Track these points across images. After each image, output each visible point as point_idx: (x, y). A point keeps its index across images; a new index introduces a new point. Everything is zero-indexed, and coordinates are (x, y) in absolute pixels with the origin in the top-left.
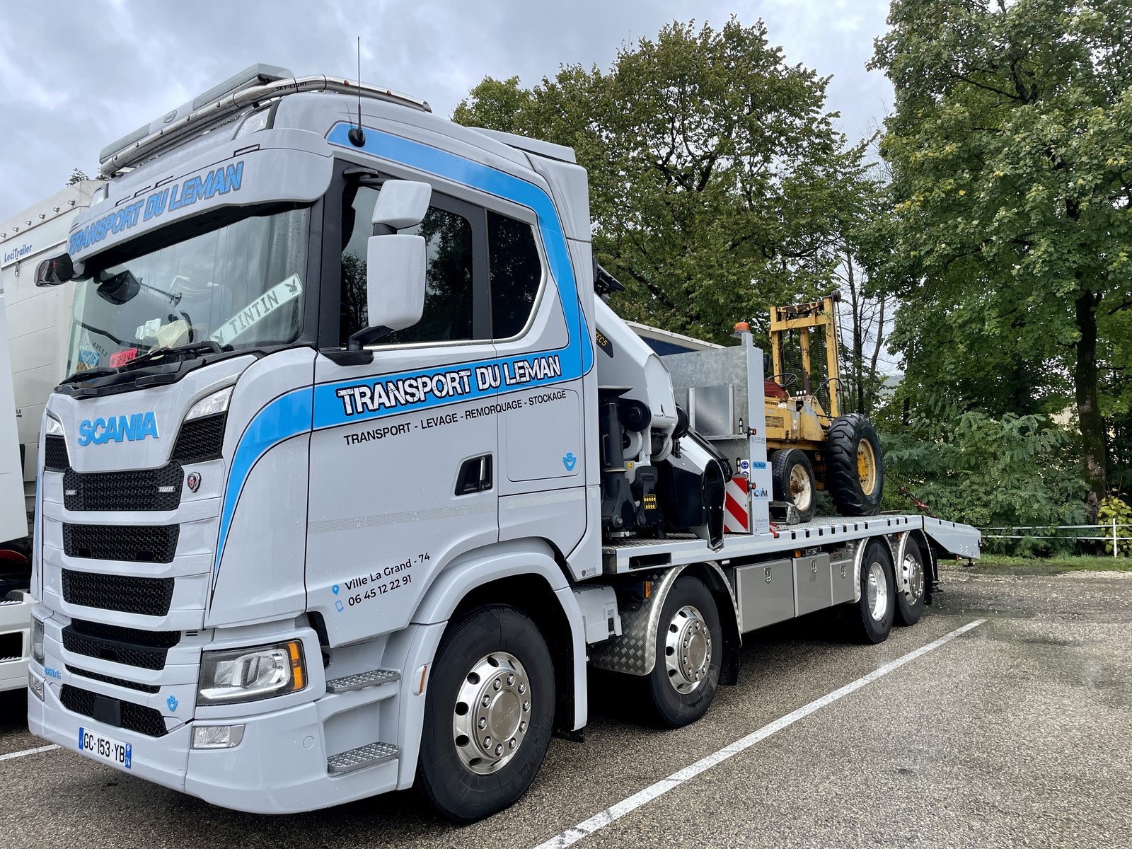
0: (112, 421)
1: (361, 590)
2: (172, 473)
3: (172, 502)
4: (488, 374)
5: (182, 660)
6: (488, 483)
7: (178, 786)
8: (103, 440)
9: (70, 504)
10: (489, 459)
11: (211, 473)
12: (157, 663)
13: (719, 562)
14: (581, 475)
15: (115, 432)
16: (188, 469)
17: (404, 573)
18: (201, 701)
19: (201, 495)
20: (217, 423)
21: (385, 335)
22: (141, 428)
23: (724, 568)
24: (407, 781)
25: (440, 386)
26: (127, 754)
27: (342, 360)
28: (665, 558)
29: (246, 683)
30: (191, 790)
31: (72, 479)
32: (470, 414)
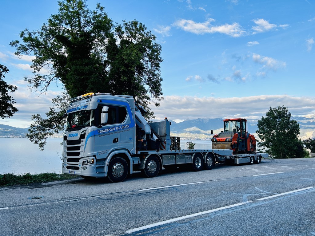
0: (73, 134)
1: (100, 153)
2: (80, 140)
3: (80, 143)
4: (118, 128)
5: (81, 161)
6: (117, 141)
7: (80, 174)
8: (72, 136)
9: (68, 144)
10: (118, 139)
11: (84, 140)
12: (78, 161)
13: (159, 154)
14: (133, 141)
15: (73, 135)
16: (81, 140)
17: (106, 152)
18: (83, 165)
19: (83, 142)
20: (85, 134)
21: (103, 124)
22: (76, 135)
23: (160, 155)
24: (106, 175)
25: (111, 130)
26: (75, 172)
27: (98, 127)
28: (148, 153)
29: (87, 163)
30: (82, 175)
31: (68, 141)
32: (115, 133)
